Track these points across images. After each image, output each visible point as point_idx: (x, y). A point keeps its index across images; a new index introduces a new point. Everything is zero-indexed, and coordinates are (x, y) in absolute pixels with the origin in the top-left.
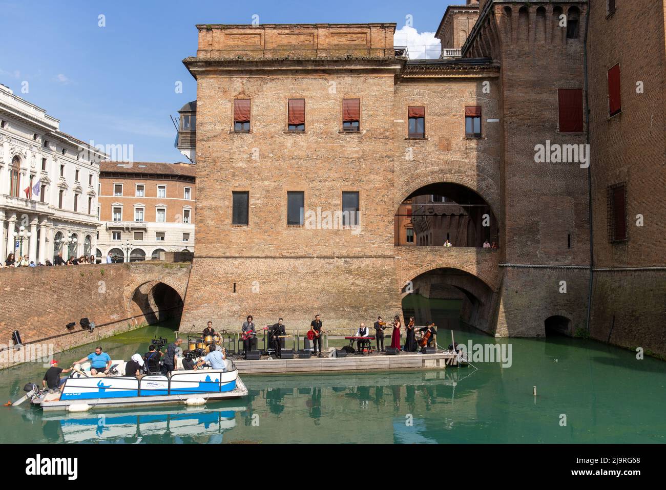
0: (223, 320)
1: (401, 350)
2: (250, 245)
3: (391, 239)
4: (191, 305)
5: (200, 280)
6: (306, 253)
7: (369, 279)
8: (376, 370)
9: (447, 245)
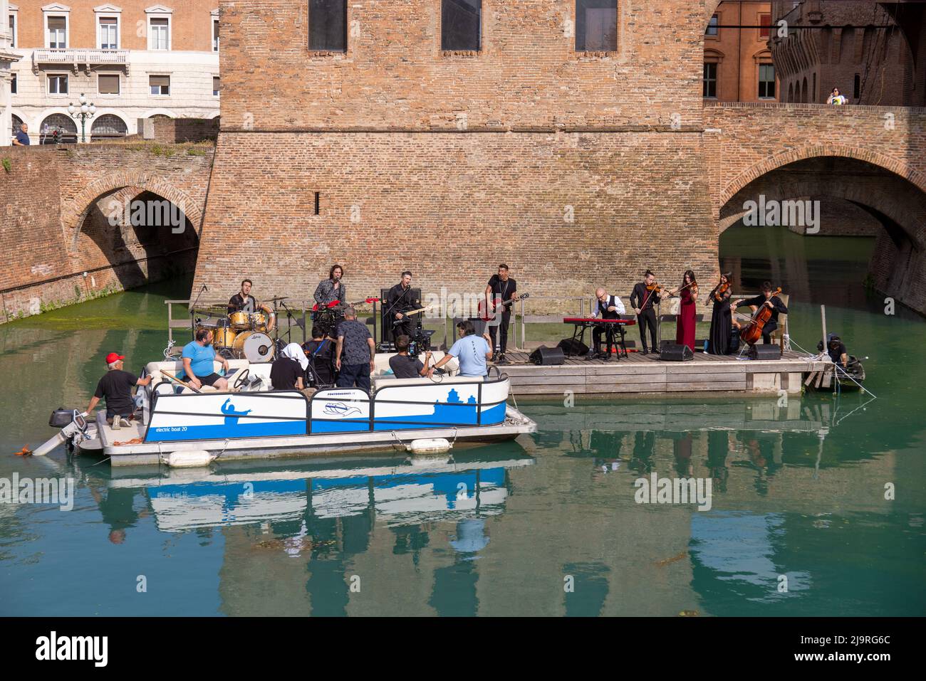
0: (291, 278)
1: (701, 351)
2: (353, 101)
3: (696, 85)
4: (216, 244)
5: (234, 184)
6: (486, 121)
7: (639, 184)
8: (632, 396)
9: (834, 101)
